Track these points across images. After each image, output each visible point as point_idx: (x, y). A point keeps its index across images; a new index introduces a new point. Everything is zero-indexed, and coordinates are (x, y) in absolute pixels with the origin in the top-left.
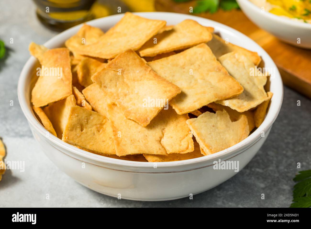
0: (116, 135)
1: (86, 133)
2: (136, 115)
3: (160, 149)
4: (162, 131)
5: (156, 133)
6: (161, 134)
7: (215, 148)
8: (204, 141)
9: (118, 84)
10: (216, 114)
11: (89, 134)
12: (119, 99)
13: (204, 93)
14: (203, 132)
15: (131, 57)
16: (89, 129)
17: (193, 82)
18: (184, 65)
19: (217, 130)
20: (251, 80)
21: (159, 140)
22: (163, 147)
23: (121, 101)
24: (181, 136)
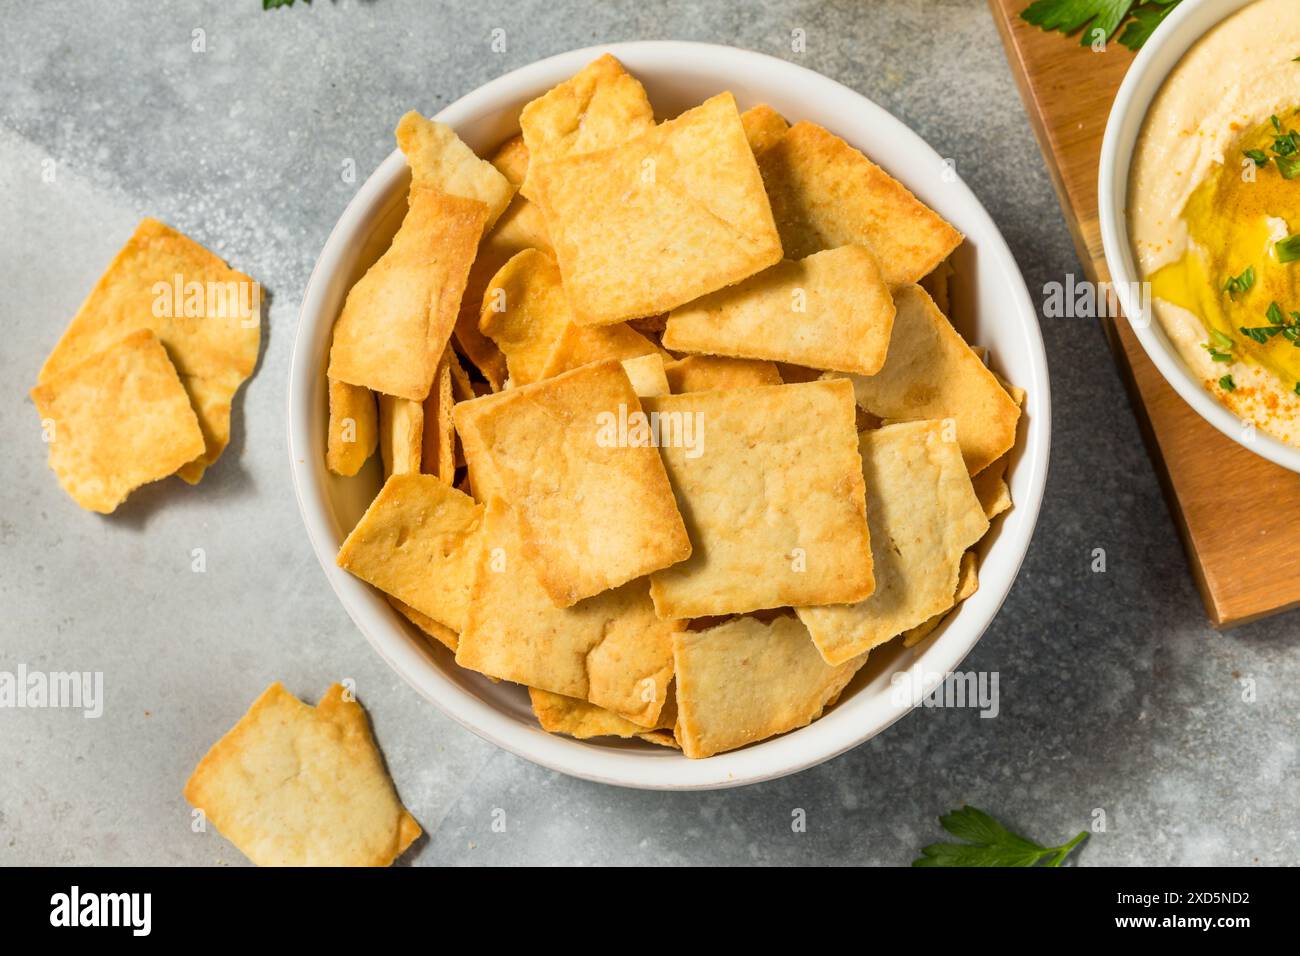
0: (478, 598)
1: (409, 553)
2: (548, 568)
3: (573, 682)
4: (604, 626)
5: (587, 627)
6: (597, 636)
7: (714, 736)
8: (692, 712)
9: (539, 453)
10: (771, 625)
11: (415, 557)
12: (527, 496)
13: (757, 571)
14: (704, 680)
15: (609, 387)
16: (421, 545)
17: (750, 513)
18: (759, 436)
19: (750, 676)
20: (935, 526)
21: (585, 651)
22: (586, 676)
23: (530, 505)
24: (644, 665)
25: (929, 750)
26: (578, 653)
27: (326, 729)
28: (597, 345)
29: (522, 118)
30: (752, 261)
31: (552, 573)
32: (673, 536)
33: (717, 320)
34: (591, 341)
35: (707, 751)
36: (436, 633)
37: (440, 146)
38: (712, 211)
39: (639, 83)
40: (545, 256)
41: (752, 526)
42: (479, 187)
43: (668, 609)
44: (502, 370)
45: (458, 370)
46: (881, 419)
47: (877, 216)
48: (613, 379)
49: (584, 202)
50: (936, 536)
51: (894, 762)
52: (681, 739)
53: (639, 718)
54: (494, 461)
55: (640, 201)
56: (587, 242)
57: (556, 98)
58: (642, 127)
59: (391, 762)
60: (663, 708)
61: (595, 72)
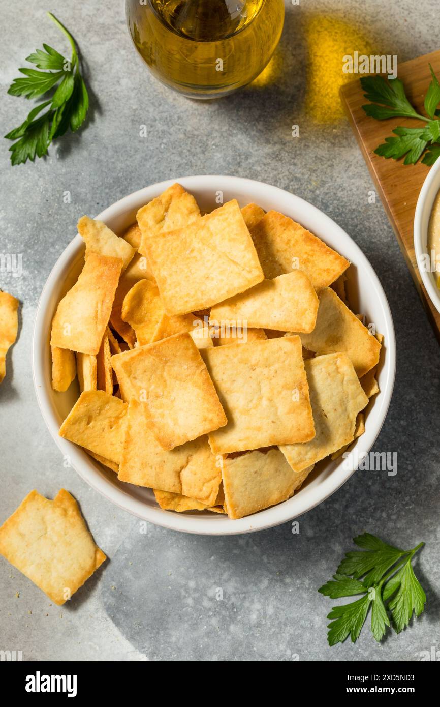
0: (127, 448)
1: (93, 428)
2: (159, 432)
3: (174, 485)
4: (188, 458)
5: (180, 459)
6: (184, 463)
7: (243, 508)
9: (152, 378)
10: (267, 454)
11: (96, 430)
13: (259, 429)
14: (236, 482)
15: (184, 345)
16: (99, 423)
17: (254, 401)
18: (257, 364)
19: (259, 478)
21: (179, 470)
22: (180, 482)
23: (149, 403)
24: (207, 476)
25: (347, 506)
26: (176, 472)
27: (58, 511)
28: (178, 324)
29: (137, 216)
30: (249, 281)
31: (162, 434)
32: (218, 415)
33: (234, 310)
34: (175, 322)
35: (240, 515)
36: (108, 465)
37: (98, 233)
38: (229, 257)
39: (192, 197)
40: (151, 282)
41: (256, 407)
42: (118, 250)
43: (218, 450)
44: (133, 337)
45: (112, 338)
46: (314, 353)
47: (309, 255)
48: (186, 341)
49: (168, 256)
50: (344, 407)
51: (330, 513)
52: (227, 510)
53: (206, 501)
54: (131, 383)
55: (195, 254)
56: (171, 275)
57: (153, 205)
58: (195, 217)
59: (90, 525)
60: (218, 496)
61: (171, 192)
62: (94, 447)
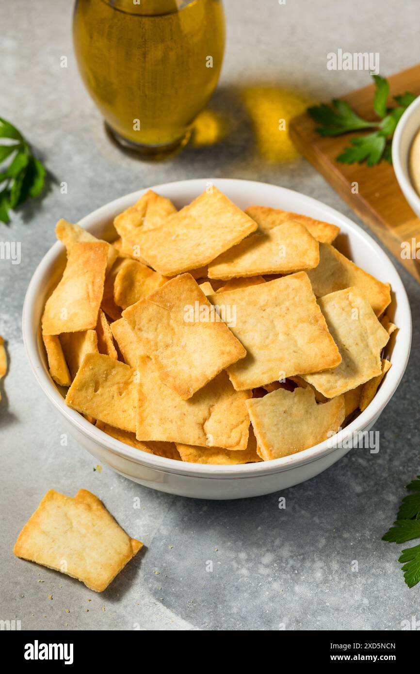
0: (142, 406)
1: (101, 395)
2: (175, 381)
3: (199, 438)
4: (209, 409)
5: (200, 410)
6: (206, 415)
7: (278, 449)
8: (264, 436)
9: (159, 326)
10: (294, 392)
11: (105, 397)
12: (157, 350)
13: (281, 360)
14: (266, 421)
15: (187, 287)
16: (107, 390)
17: (270, 338)
18: (266, 305)
19: (289, 419)
20: (363, 337)
21: (202, 422)
22: (204, 433)
23: (159, 354)
24: (234, 423)
26: (199, 424)
27: (82, 506)
29: (114, 223)
31: (178, 382)
32: (236, 348)
35: (276, 455)
38: (218, 226)
41: (273, 342)
43: (241, 386)
48: (189, 283)
50: (365, 343)
52: (261, 454)
53: (237, 446)
54: (137, 336)
55: (181, 237)
57: (129, 213)
58: (172, 214)
60: (249, 439)
61: (145, 198)
62: (105, 415)
